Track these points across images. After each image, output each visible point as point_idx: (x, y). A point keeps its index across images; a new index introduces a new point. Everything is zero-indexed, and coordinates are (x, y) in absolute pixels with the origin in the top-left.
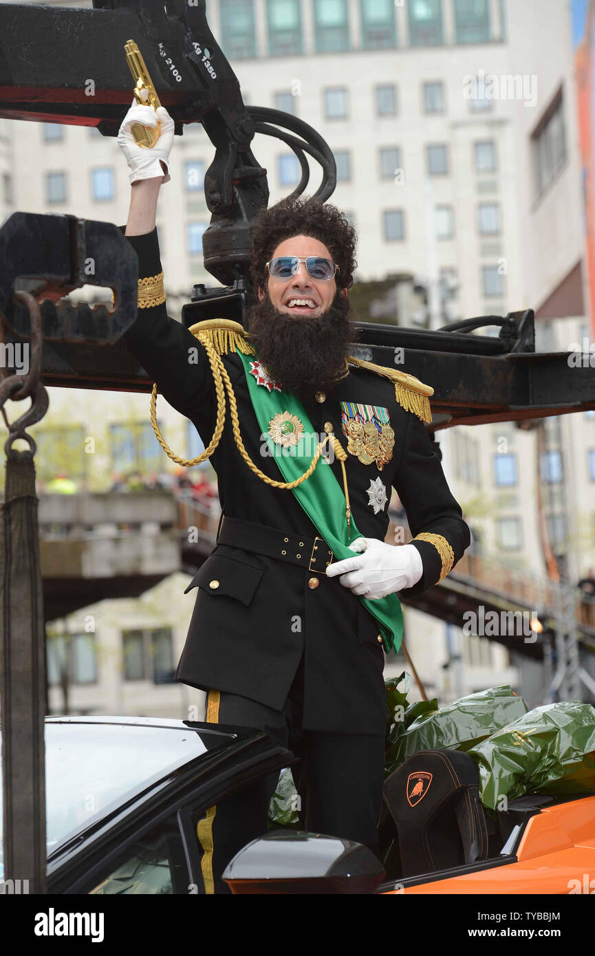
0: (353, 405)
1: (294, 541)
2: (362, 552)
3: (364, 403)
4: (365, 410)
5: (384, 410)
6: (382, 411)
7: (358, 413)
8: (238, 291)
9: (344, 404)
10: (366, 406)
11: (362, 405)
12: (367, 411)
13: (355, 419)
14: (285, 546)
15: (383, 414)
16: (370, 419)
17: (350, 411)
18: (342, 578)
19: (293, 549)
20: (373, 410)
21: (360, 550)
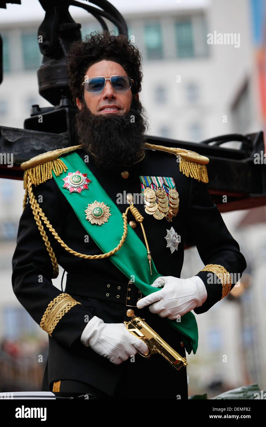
0: (148, 177)
1: (114, 286)
2: (162, 287)
3: (156, 176)
4: (157, 180)
5: (171, 179)
6: (170, 180)
7: (152, 183)
8: (63, 107)
9: (142, 178)
10: (158, 177)
11: (155, 177)
12: (159, 181)
13: (150, 188)
14: (108, 290)
15: (170, 182)
16: (161, 186)
17: (147, 182)
18: (150, 308)
19: (113, 292)
20: (163, 180)
21: (160, 286)
